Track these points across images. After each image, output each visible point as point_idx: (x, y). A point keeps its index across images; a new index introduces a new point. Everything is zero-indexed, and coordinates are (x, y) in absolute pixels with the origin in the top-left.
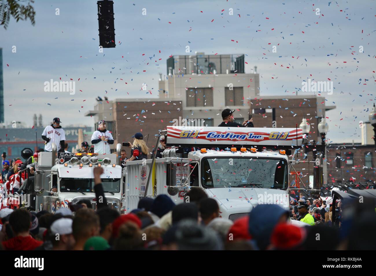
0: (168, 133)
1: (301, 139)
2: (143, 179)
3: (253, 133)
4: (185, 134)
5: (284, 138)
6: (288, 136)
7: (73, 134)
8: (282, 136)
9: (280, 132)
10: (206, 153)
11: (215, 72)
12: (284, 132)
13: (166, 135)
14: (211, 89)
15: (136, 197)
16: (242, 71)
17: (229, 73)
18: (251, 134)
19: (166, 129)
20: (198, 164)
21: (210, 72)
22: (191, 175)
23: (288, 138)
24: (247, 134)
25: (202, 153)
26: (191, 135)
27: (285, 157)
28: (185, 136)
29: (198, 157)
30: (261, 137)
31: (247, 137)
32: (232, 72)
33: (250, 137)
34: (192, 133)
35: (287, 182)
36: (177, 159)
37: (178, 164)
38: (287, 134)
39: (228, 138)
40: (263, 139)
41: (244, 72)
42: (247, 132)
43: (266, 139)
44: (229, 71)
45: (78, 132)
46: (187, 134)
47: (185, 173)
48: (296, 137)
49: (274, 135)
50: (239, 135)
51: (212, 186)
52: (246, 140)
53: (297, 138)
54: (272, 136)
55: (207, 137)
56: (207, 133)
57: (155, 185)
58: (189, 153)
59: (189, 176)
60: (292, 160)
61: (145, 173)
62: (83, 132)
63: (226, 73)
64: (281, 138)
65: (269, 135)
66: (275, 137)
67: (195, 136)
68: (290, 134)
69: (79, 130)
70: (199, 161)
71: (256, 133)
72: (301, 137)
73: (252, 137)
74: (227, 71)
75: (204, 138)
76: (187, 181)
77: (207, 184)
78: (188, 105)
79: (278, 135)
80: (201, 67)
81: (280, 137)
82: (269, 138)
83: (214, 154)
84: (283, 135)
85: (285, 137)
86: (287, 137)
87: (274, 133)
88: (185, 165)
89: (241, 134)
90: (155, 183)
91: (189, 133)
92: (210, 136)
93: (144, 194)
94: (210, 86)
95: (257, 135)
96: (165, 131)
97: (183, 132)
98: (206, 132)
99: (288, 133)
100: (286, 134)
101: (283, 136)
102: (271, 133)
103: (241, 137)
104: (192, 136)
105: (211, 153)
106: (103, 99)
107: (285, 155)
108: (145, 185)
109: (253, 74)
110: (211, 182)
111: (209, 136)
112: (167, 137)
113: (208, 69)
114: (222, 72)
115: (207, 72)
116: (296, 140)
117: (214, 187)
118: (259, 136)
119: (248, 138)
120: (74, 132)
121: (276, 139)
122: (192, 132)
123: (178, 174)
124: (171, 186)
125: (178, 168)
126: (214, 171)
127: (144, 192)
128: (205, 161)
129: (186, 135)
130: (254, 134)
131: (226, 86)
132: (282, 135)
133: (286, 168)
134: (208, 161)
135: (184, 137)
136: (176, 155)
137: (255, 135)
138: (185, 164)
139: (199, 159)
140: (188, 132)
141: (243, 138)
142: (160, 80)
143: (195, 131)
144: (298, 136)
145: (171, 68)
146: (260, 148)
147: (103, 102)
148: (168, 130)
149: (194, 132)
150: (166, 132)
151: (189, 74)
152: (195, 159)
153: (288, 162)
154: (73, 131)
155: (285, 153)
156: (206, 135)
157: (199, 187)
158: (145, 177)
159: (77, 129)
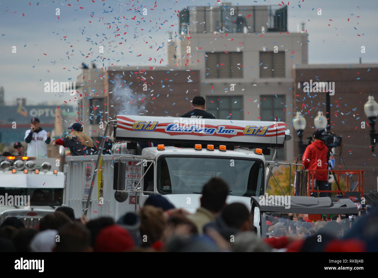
0: (118, 124)
1: (283, 136)
2: (87, 180)
3: (224, 127)
4: (139, 126)
5: (262, 133)
6: (267, 131)
7: (47, 115)
8: (259, 131)
9: (257, 126)
10: (164, 150)
11: (245, 30)
12: (262, 126)
13: (115, 126)
14: (241, 53)
15: (79, 201)
16: (284, 30)
17: (266, 32)
18: (221, 128)
19: (116, 119)
20: (153, 163)
21: (240, 30)
22: (145, 177)
23: (267, 134)
24: (217, 127)
25: (159, 150)
26: (146, 127)
27: (262, 157)
28: (139, 128)
29: (153, 155)
30: (234, 132)
31: (217, 131)
32: (270, 30)
33: (220, 132)
34: (148, 125)
35: (262, 189)
36: (129, 156)
37: (130, 163)
38: (266, 129)
39: (193, 132)
40: (236, 134)
41: (286, 30)
42: (216, 125)
43: (239, 134)
44: (265, 29)
45: (54, 113)
46: (142, 125)
47: (138, 174)
48: (275, 133)
49: (249, 130)
50: (207, 129)
51: (170, 192)
52: (215, 134)
53: (277, 135)
54: (247, 130)
55: (167, 130)
56: (166, 125)
57: (101, 187)
58: (144, 149)
59: (142, 178)
60: (270, 162)
61: (90, 172)
62: (61, 113)
63: (260, 32)
64: (259, 133)
65: (243, 129)
66: (251, 133)
67: (152, 128)
68: (269, 129)
69: (57, 110)
70: (155, 160)
71: (227, 127)
72: (284, 133)
73: (223, 132)
74: (263, 29)
75: (162, 131)
76: (140, 184)
77: (164, 189)
78: (207, 77)
79: (255, 130)
80: (226, 23)
81: (257, 132)
82: (244, 133)
83: (174, 152)
84: (261, 129)
85: (264, 133)
86: (265, 133)
87: (250, 128)
88: (138, 164)
89: (209, 127)
90: (102, 185)
91: (144, 125)
92: (170, 128)
93: (87, 198)
94: (238, 50)
95: (229, 130)
96: (115, 120)
97: (137, 123)
98: (165, 123)
99: (267, 127)
100: (264, 129)
101: (261, 131)
102: (246, 127)
103: (208, 131)
104: (148, 128)
105: (170, 150)
106: (90, 66)
107: (261, 155)
108: (89, 188)
109: (300, 33)
110: (169, 187)
111: (168, 129)
112: (116, 128)
113: (236, 25)
114: (256, 30)
115: (235, 30)
116: (276, 136)
117: (172, 192)
118: (231, 131)
119: (217, 133)
120: (49, 112)
121: (253, 134)
122: (148, 123)
123: (129, 174)
124: (119, 190)
125: (130, 167)
126: (172, 173)
127: (88, 195)
128: (162, 160)
129: (141, 127)
130: (226, 128)
131: (261, 50)
132: (259, 129)
133: (263, 171)
134: (165, 160)
135: (138, 130)
136: (128, 152)
137: (226, 130)
138: (138, 162)
139: (156, 158)
140: (144, 123)
141: (212, 132)
142: (169, 41)
143: (152, 122)
144: (278, 132)
145: (184, 24)
146: (231, 146)
147: (89, 71)
148: (118, 119)
149: (151, 124)
150: (116, 122)
151: (210, 32)
152: (151, 157)
153: (265, 163)
154: (47, 111)
155: (261, 153)
156: (165, 128)
157: (154, 192)
158: (90, 177)
159: (53, 107)
